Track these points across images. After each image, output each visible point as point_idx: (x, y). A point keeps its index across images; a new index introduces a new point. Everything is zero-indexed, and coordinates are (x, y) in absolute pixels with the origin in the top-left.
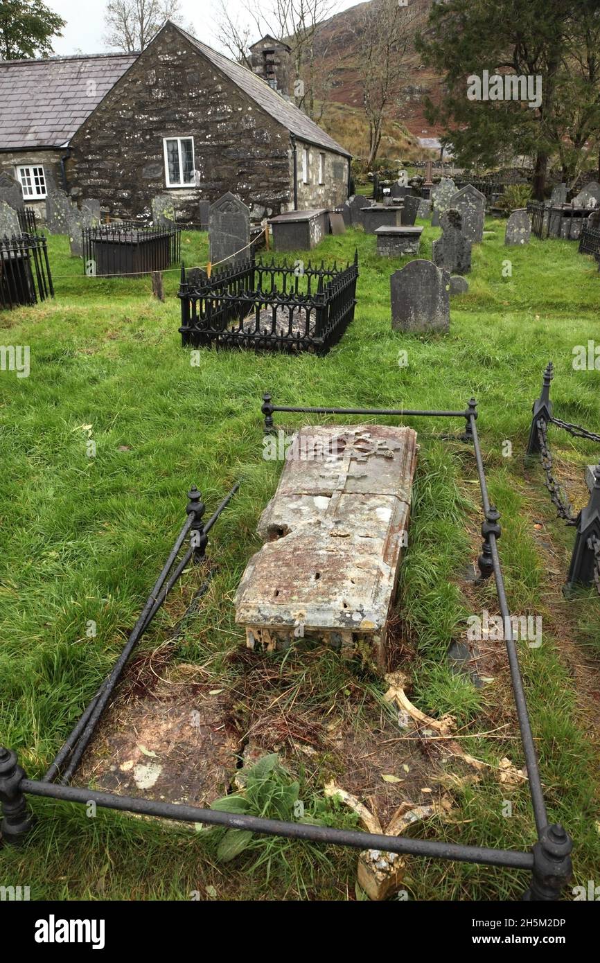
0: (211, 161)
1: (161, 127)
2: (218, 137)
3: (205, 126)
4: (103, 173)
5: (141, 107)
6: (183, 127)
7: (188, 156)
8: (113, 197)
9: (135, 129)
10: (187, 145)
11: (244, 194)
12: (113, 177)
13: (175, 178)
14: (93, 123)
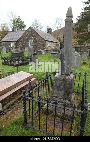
0: (35, 43)
1: (29, 39)
2: (36, 40)
3: (34, 39)
4: (21, 44)
5: (26, 37)
6: (31, 39)
7: (32, 42)
8: (22, 47)
9: (25, 39)
10: (32, 41)
11: (39, 47)
12: (22, 45)
13: (30, 45)
14: (20, 38)
